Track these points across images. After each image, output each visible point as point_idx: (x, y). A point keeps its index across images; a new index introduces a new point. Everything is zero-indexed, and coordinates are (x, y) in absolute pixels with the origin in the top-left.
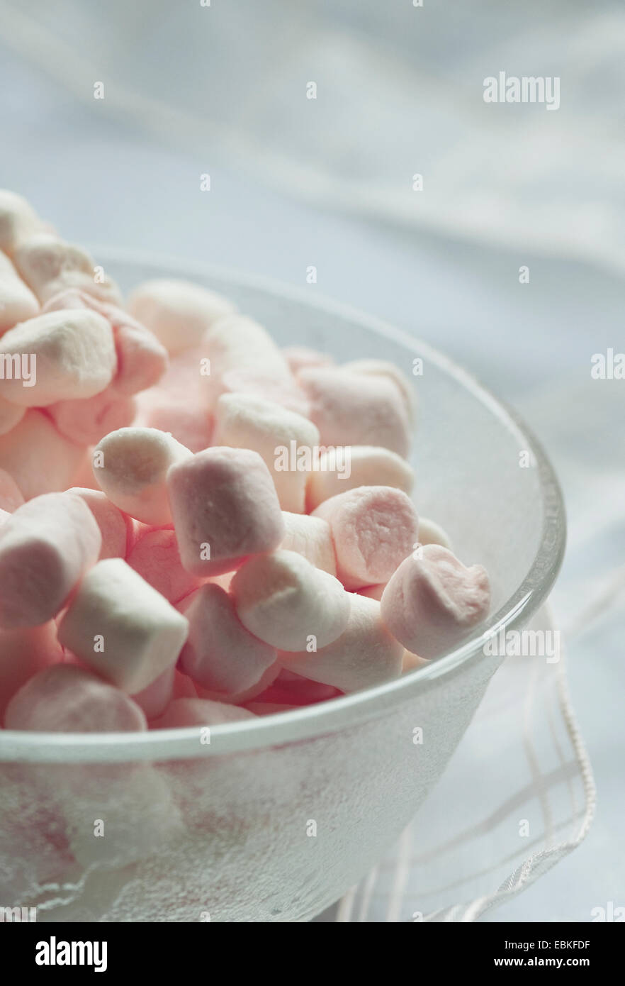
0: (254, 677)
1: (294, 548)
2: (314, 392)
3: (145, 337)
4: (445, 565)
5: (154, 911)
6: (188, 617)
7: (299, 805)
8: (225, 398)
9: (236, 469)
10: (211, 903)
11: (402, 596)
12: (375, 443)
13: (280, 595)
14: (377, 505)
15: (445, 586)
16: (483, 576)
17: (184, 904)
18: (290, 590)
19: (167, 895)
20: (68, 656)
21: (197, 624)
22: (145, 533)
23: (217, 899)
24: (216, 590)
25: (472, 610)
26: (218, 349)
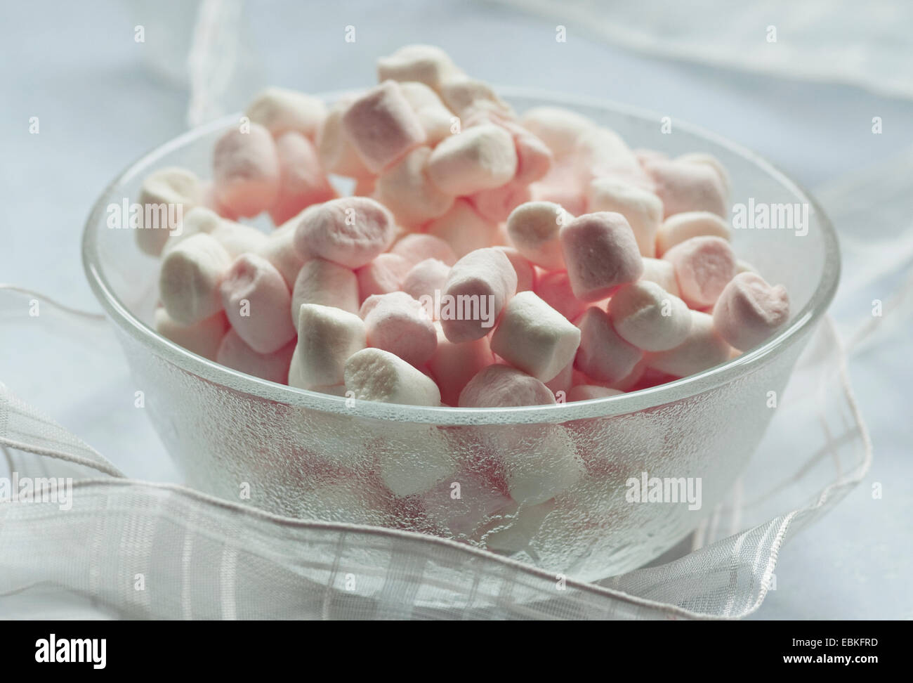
0: (628, 370)
1: (651, 279)
2: (657, 177)
3: (535, 143)
4: (757, 286)
5: (567, 533)
6: (580, 328)
7: (663, 454)
8: (596, 183)
9: (608, 226)
10: (607, 526)
11: (728, 309)
12: (702, 210)
13: (643, 310)
14: (707, 250)
15: (757, 300)
16: (783, 293)
17: (587, 527)
18: (650, 307)
19: (575, 521)
20: (499, 359)
21: (586, 333)
22: (545, 278)
23: (610, 524)
24: (598, 311)
25: (777, 315)
26: (587, 151)
